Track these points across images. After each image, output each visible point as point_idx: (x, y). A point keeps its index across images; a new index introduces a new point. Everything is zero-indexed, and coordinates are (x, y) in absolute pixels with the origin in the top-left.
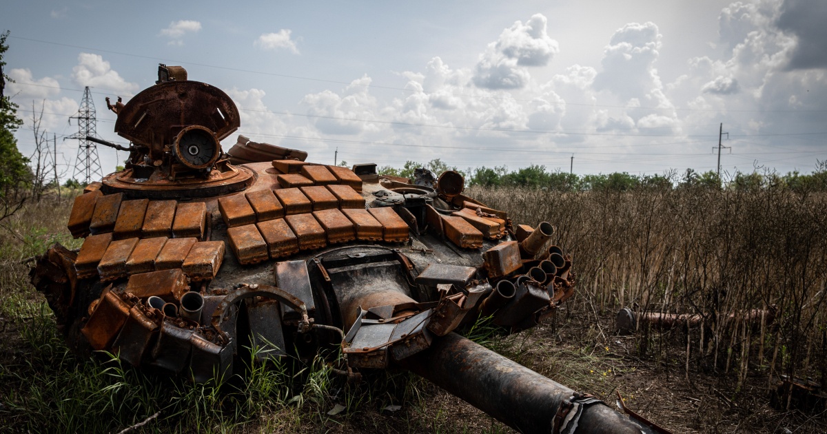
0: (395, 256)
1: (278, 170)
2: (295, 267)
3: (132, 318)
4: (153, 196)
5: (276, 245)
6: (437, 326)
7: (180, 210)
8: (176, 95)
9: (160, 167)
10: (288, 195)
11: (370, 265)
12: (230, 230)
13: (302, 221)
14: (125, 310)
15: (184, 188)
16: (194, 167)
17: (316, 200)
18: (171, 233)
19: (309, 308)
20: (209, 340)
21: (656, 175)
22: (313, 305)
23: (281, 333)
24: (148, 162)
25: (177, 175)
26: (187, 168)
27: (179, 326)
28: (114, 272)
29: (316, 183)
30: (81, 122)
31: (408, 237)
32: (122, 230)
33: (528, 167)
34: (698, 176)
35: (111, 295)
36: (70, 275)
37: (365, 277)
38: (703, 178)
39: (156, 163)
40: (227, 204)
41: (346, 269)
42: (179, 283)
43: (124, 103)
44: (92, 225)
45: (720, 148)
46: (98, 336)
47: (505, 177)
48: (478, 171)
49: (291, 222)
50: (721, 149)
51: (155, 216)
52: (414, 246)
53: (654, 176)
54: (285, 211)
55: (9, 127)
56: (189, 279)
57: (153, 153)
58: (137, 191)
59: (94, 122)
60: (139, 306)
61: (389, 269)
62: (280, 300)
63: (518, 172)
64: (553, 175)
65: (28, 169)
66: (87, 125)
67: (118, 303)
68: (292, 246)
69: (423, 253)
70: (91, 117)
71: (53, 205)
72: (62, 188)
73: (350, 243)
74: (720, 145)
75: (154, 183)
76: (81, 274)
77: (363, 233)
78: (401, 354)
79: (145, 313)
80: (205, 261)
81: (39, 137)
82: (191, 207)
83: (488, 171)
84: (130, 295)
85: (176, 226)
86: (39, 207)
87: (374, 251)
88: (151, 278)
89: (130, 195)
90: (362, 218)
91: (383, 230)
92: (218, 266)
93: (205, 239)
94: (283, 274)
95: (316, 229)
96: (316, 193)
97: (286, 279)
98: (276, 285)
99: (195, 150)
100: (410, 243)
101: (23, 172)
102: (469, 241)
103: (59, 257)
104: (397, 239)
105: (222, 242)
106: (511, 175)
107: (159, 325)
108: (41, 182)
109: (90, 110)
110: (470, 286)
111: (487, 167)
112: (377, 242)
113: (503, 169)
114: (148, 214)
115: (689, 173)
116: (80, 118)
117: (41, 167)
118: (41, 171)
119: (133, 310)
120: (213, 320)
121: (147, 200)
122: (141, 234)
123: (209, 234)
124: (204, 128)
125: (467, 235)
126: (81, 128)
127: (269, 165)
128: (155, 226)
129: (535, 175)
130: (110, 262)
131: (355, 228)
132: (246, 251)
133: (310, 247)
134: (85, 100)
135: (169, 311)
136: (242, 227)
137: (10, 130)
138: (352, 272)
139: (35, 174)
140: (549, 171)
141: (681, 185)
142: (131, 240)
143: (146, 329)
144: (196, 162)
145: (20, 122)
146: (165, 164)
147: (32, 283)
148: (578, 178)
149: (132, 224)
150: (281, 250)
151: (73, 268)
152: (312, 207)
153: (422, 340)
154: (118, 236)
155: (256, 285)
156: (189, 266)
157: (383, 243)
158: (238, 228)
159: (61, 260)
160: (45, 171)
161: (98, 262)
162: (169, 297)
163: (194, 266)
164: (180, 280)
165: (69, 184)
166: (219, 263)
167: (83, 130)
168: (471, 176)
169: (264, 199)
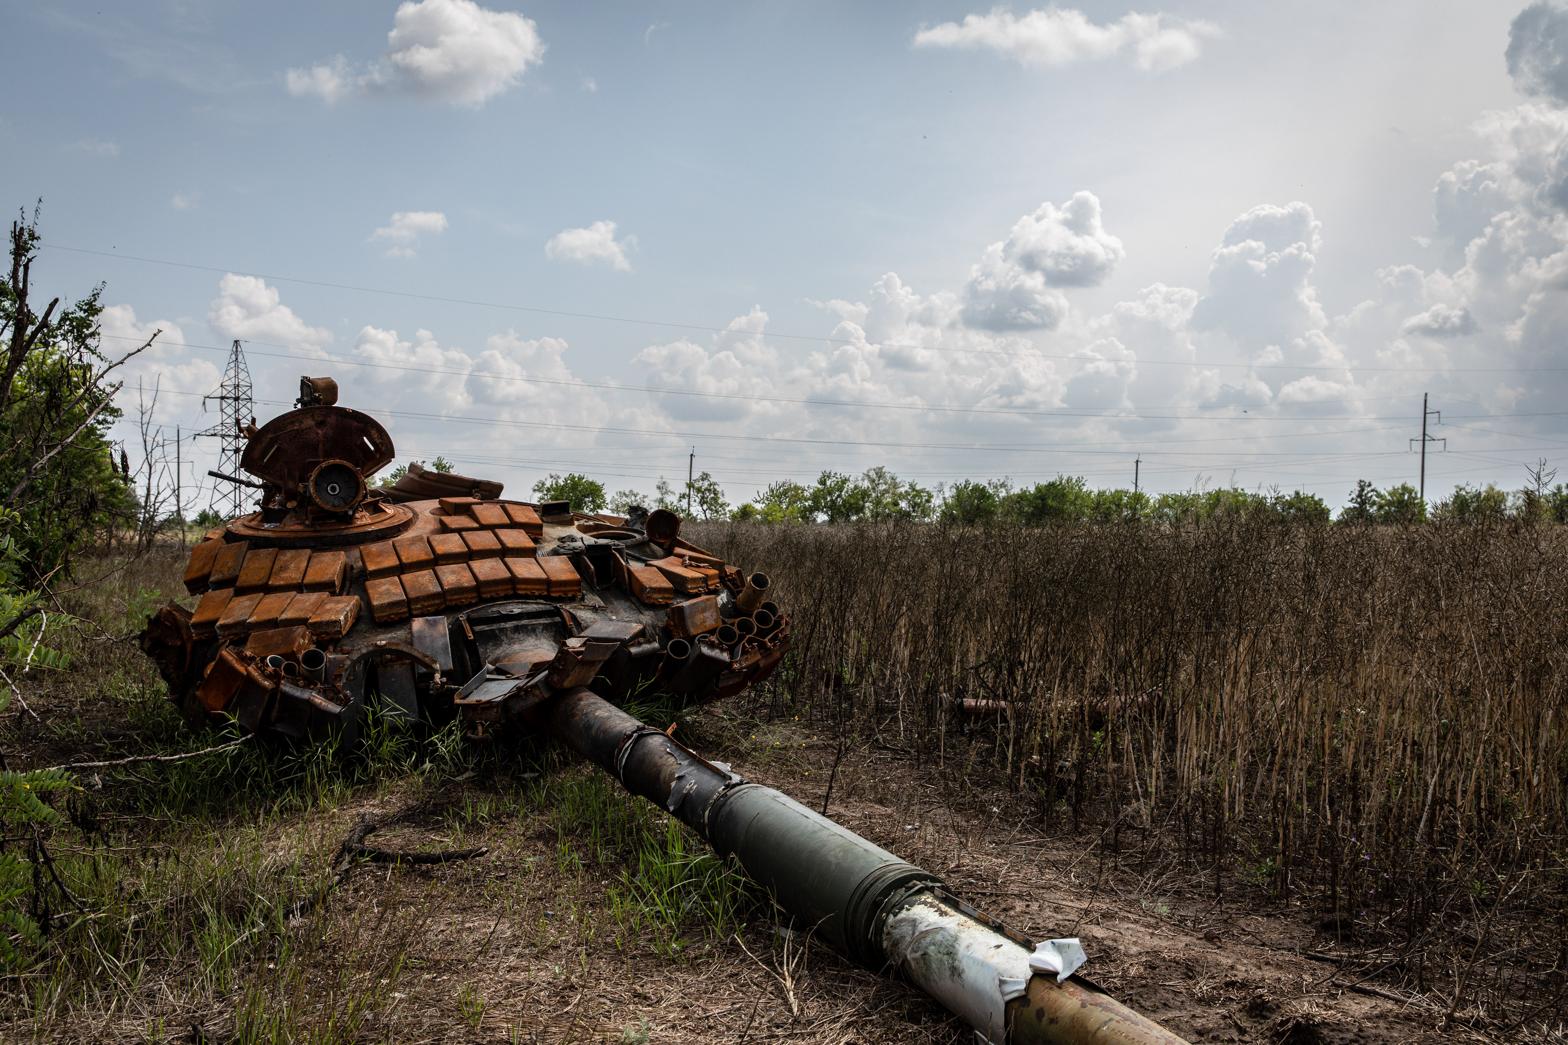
0: (557, 612)
1: (446, 510)
2: (433, 625)
3: (249, 677)
4: (283, 544)
5: (417, 600)
6: (556, 678)
7: (314, 561)
8: (313, 423)
9: (294, 509)
10: (443, 542)
11: (525, 622)
12: (368, 583)
13: (453, 572)
14: (241, 669)
15: (322, 534)
16: (333, 509)
17: (474, 548)
18: (300, 588)
19: (445, 668)
20: (331, 700)
21: (1297, 493)
22: (450, 666)
23: (414, 697)
24: (280, 504)
25: (313, 519)
26: (323, 510)
27: (298, 686)
28: (234, 631)
29: (483, 527)
30: (225, 405)
31: (580, 591)
32: (246, 584)
33: (1052, 479)
34: (1379, 495)
35: (228, 654)
36: (185, 637)
37: (516, 636)
38: (1389, 498)
39: (289, 505)
40: (368, 554)
41: (495, 627)
42: (303, 642)
43: (259, 426)
44: (212, 579)
45: (1424, 440)
46: (214, 701)
47: (1008, 498)
48: (957, 488)
49: (439, 573)
50: (1427, 443)
51: (283, 569)
52: (587, 602)
53: (1293, 494)
54: (436, 561)
55: (99, 422)
56: (315, 638)
57: (286, 493)
58: (266, 538)
59: (249, 405)
60: (256, 665)
61: (546, 627)
62: (415, 660)
63: (1032, 490)
64: (1101, 494)
65: (131, 495)
66: (237, 411)
67: (234, 662)
68: (437, 602)
69: (595, 609)
70: (244, 396)
71: (172, 557)
72: (191, 527)
73: (507, 597)
74: (1424, 434)
75: (287, 528)
76: (197, 635)
77: (523, 587)
78: (518, 706)
79: (263, 672)
80: (333, 618)
81: (149, 439)
82: (327, 557)
83: (976, 488)
84: (248, 653)
85: (307, 580)
86: (148, 562)
87: (532, 607)
88: (272, 636)
89: (257, 543)
90: (525, 569)
91: (548, 583)
92: (349, 624)
93: (340, 594)
94: (419, 631)
95: (466, 580)
96: (478, 539)
97: (421, 637)
98: (411, 644)
99: (334, 489)
100: (583, 599)
101: (121, 501)
102: (655, 596)
103: (173, 615)
104: (565, 593)
105: (357, 597)
106: (1019, 496)
107: (278, 684)
108: (152, 518)
109: (242, 383)
110: (633, 645)
111: (973, 481)
112: (540, 597)
113: (1003, 485)
114: (277, 566)
115: (1362, 490)
116: (222, 398)
117: (154, 491)
118: (152, 498)
119: (250, 668)
120: (335, 679)
121: (276, 549)
122: (267, 589)
123: (346, 589)
124: (345, 463)
125: (651, 588)
126: (225, 416)
127: (434, 504)
128: (283, 579)
129: (1064, 495)
130: (230, 621)
131: (513, 580)
132: (382, 607)
133: (458, 603)
134: (232, 365)
135: (289, 670)
136: (383, 580)
137: (100, 427)
138: (501, 630)
139: (142, 501)
140: (1093, 486)
141: (1348, 511)
142: (254, 595)
143: (264, 689)
144: (336, 503)
145: (115, 412)
146: (300, 505)
147: (142, 648)
148: (1148, 501)
149: (257, 578)
150: (423, 606)
151: (188, 628)
152: (469, 556)
153: (537, 692)
154: (241, 592)
155: (384, 642)
156: (315, 623)
157: (548, 598)
158: (377, 581)
159: (175, 619)
160: (160, 499)
161: (217, 621)
162: (291, 656)
163: (320, 624)
164: (304, 639)
165: (204, 519)
166: (350, 621)
167: (228, 421)
168: (944, 499)
169: (413, 547)
